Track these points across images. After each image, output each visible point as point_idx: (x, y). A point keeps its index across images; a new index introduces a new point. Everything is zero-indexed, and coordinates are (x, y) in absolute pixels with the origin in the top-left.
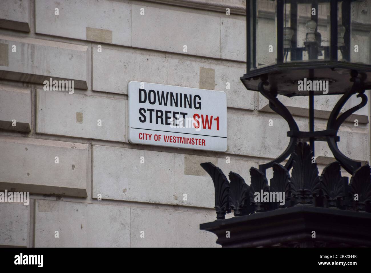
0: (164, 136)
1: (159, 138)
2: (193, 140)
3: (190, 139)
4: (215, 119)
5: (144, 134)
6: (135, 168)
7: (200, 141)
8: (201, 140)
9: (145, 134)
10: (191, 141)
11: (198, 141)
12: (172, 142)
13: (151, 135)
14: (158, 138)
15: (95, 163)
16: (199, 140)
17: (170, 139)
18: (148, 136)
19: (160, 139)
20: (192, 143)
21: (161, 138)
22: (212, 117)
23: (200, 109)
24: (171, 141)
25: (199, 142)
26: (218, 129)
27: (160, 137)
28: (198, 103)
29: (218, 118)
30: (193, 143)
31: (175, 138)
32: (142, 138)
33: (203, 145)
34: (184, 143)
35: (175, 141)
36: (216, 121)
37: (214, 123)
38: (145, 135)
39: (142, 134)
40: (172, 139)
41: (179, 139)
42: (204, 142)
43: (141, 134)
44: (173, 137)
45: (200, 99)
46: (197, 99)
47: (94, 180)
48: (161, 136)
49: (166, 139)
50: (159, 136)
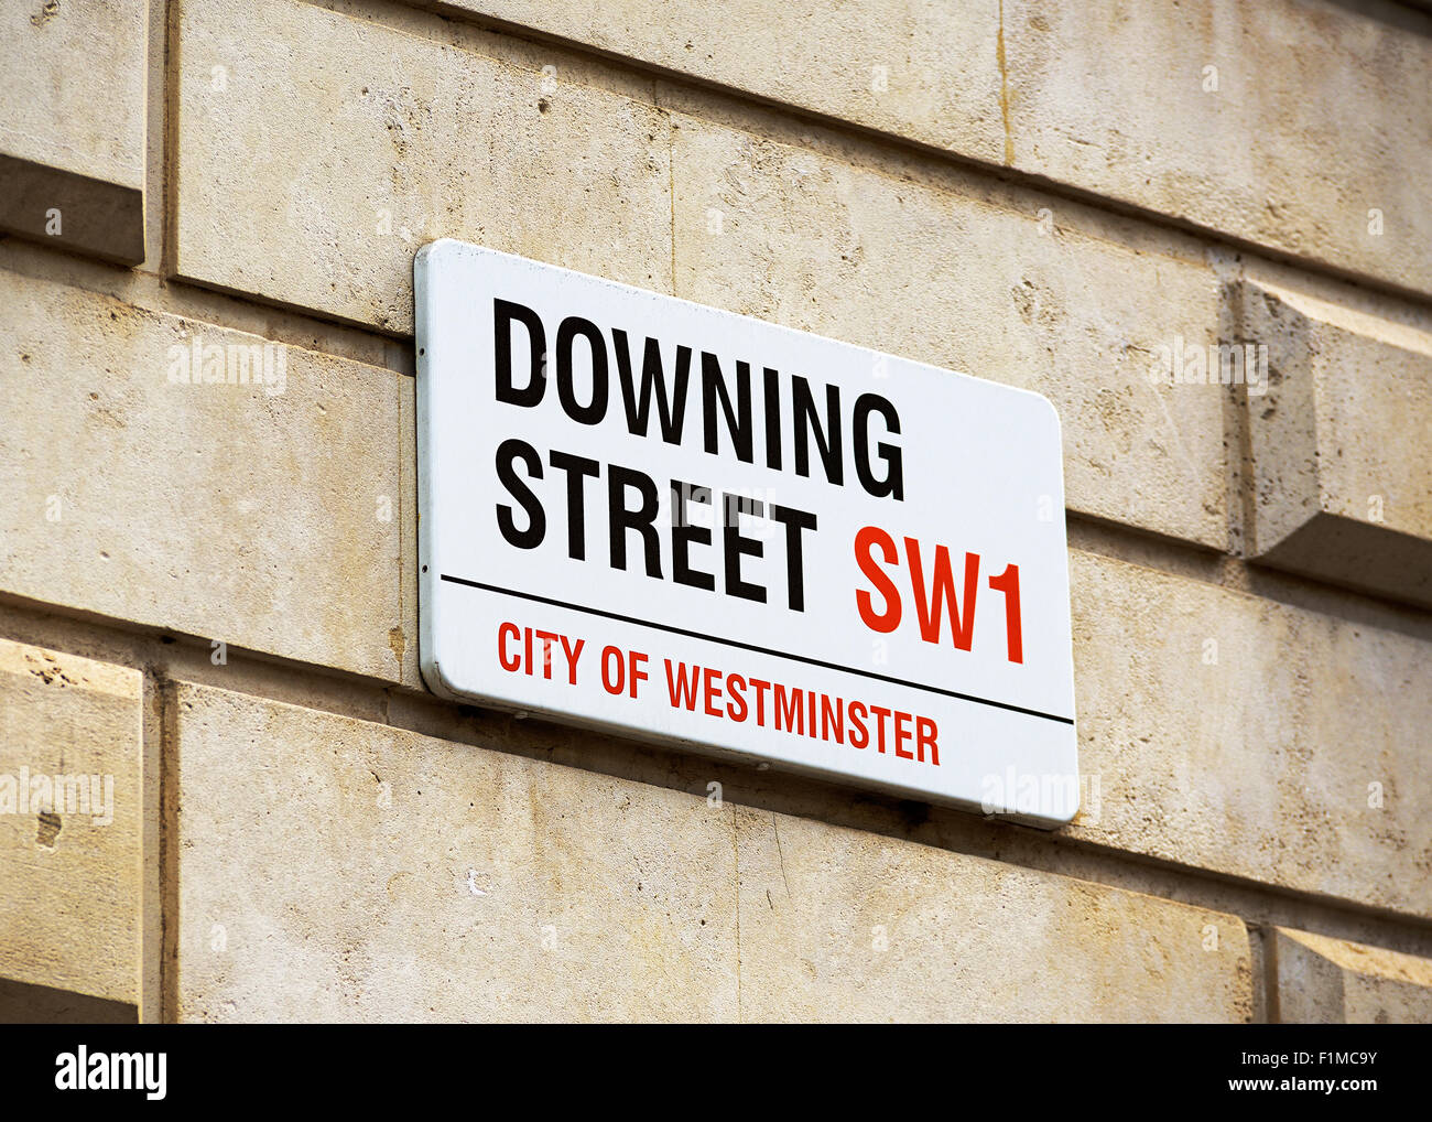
0: (668, 663)
1: (637, 675)
2: (858, 712)
3: (840, 702)
4: (995, 583)
5: (528, 631)
6: (471, 882)
7: (906, 726)
8: (908, 718)
9: (540, 634)
10: (848, 725)
11: (889, 722)
12: (719, 713)
13: (580, 644)
14: (625, 673)
15: (193, 823)
16: (900, 716)
17: (711, 692)
18: (557, 647)
19: (639, 682)
20: (852, 733)
21: (644, 676)
22: (972, 562)
23: (899, 496)
24: (717, 703)
25: (901, 735)
26: (1015, 654)
27: (641, 666)
28: (881, 455)
29: (1012, 571)
30: (859, 737)
31: (736, 685)
32: (517, 658)
33: (921, 758)
34: (801, 732)
35: (737, 710)
36: (1001, 595)
37: (990, 605)
38: (538, 643)
39: (517, 637)
40: (718, 693)
41: (769, 695)
42: (931, 740)
43: (509, 634)
44: (725, 677)
45: (893, 425)
46: (876, 419)
47: (184, 944)
48: (644, 658)
49: (681, 687)
50: (635, 657)
